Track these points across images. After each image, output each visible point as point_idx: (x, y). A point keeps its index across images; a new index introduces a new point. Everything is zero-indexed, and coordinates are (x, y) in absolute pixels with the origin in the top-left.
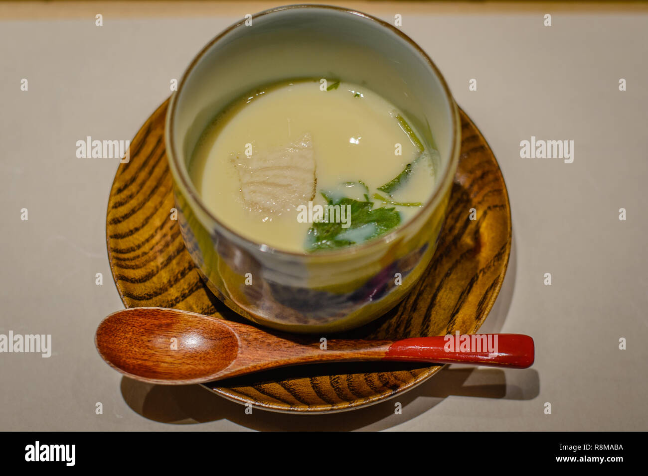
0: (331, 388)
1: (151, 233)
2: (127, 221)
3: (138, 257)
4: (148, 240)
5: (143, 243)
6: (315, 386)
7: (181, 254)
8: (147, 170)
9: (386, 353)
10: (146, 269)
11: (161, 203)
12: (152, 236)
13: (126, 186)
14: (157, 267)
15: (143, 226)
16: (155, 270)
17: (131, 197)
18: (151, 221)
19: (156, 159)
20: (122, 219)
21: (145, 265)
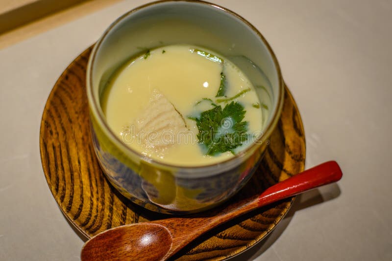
0: (254, 222)
1: (89, 203)
2: (73, 204)
3: (95, 221)
4: (91, 208)
5: (91, 211)
6: (245, 227)
7: (114, 203)
8: (60, 168)
9: (258, 203)
10: (104, 225)
11: (81, 182)
12: (92, 204)
13: (57, 185)
14: (109, 219)
15: (83, 202)
16: (109, 222)
17: (64, 189)
18: (84, 196)
19: (60, 159)
20: (70, 206)
21: (102, 223)
